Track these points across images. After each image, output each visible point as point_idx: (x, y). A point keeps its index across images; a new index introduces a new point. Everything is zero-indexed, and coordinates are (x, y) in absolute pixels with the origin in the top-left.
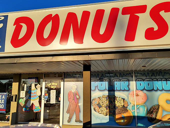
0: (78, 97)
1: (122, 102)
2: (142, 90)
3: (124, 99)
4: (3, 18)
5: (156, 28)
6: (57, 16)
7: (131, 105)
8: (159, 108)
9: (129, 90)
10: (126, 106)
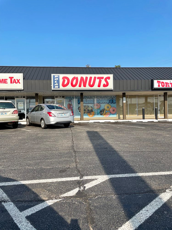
0: (72, 106)
1: (91, 108)
2: (99, 103)
3: (92, 107)
4: (57, 76)
5: (106, 84)
6: (77, 77)
7: (94, 109)
8: (104, 110)
9: (94, 103)
10: (92, 109)
